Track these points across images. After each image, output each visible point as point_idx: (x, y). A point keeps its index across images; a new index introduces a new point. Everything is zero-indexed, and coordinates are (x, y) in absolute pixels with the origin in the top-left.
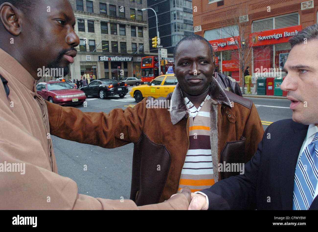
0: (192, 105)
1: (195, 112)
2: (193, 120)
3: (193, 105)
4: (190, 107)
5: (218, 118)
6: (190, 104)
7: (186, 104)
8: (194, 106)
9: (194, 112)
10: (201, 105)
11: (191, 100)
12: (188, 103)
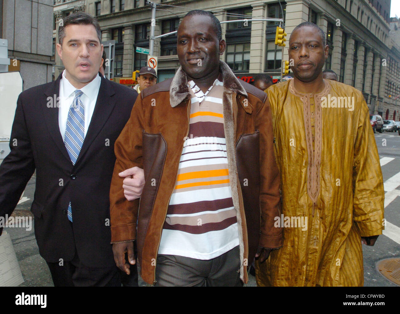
0: (198, 89)
1: (202, 97)
2: (200, 105)
3: (200, 89)
4: (196, 92)
5: (233, 108)
6: (196, 88)
7: (192, 88)
8: (201, 91)
9: (200, 97)
10: (210, 89)
11: (197, 83)
12: (194, 87)
